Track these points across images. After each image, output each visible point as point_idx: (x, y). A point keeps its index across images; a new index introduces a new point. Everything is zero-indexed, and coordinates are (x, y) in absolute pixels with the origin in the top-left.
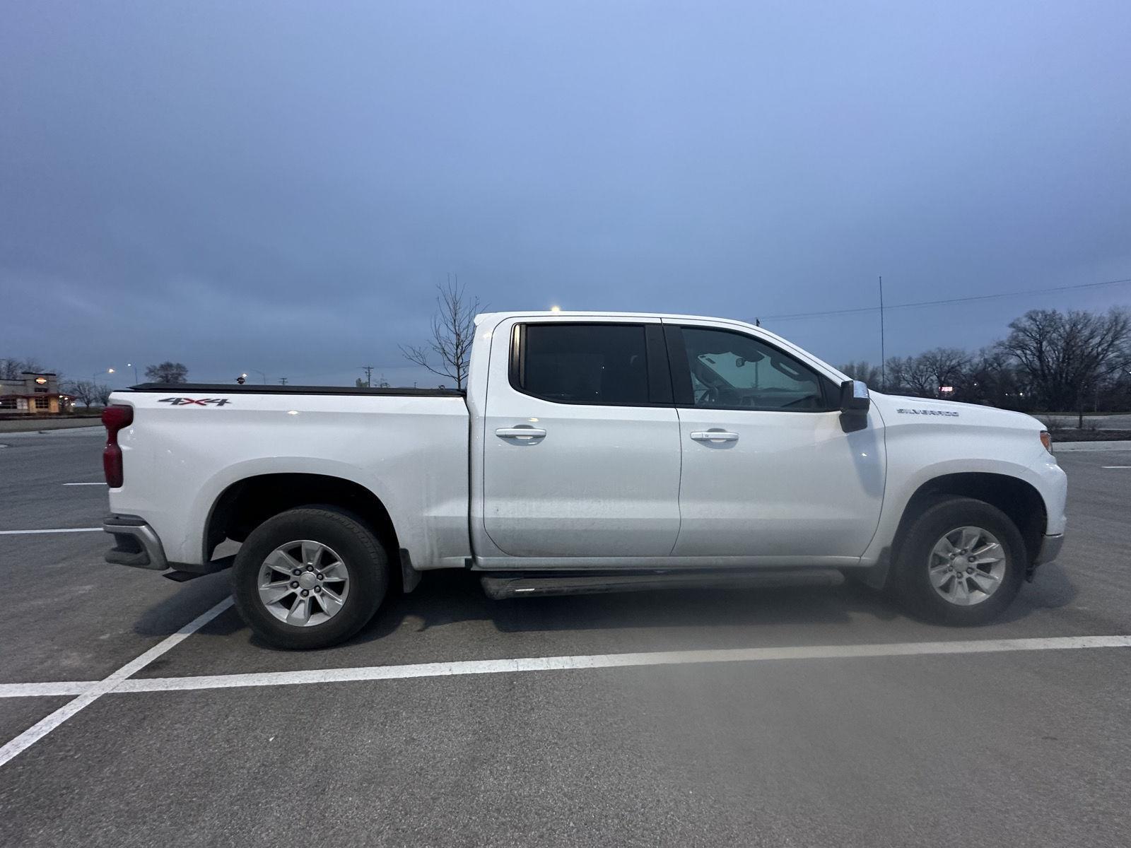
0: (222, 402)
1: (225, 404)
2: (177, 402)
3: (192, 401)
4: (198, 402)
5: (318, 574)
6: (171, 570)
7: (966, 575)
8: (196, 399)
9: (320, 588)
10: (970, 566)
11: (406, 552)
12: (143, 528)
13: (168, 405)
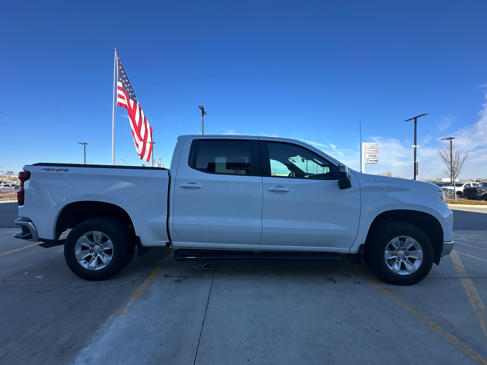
0: (66, 170)
1: (68, 171)
2: (48, 170)
3: (54, 170)
4: (57, 170)
5: (101, 246)
6: (41, 243)
7: (402, 260)
8: (56, 169)
9: (102, 253)
10: (405, 257)
11: (139, 237)
12: (30, 223)
13: (45, 171)
